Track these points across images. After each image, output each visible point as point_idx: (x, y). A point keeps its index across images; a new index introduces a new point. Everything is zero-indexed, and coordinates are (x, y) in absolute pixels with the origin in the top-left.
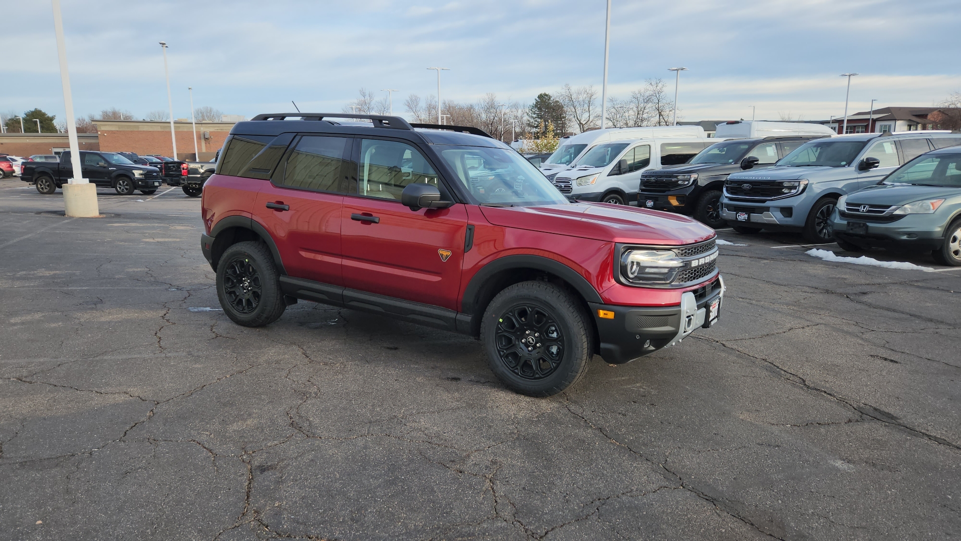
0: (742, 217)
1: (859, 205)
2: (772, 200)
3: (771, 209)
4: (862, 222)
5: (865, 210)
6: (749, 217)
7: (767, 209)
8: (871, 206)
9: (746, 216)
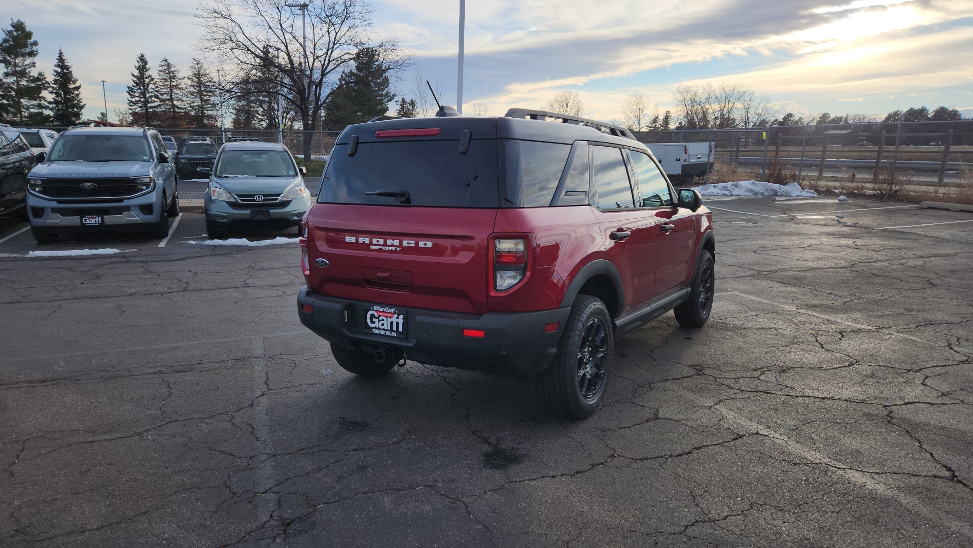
0: (92, 221)
1: (253, 196)
2: (130, 198)
3: (131, 208)
4: (264, 209)
5: (260, 199)
6: (103, 220)
7: (128, 208)
8: (264, 195)
9: (100, 219)
